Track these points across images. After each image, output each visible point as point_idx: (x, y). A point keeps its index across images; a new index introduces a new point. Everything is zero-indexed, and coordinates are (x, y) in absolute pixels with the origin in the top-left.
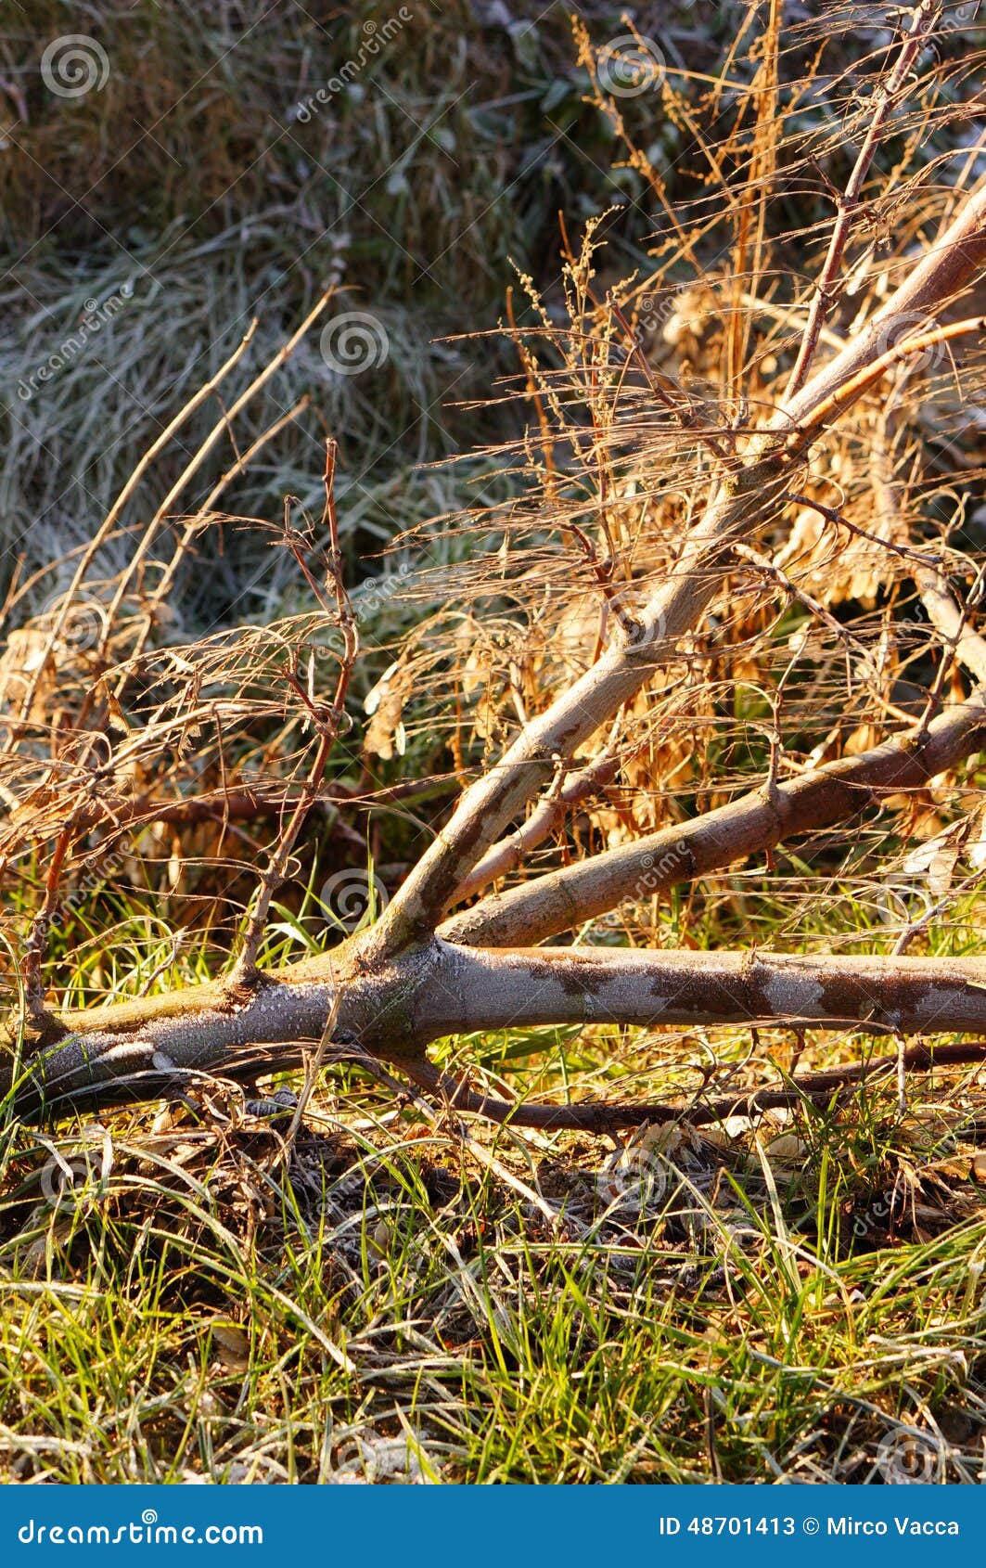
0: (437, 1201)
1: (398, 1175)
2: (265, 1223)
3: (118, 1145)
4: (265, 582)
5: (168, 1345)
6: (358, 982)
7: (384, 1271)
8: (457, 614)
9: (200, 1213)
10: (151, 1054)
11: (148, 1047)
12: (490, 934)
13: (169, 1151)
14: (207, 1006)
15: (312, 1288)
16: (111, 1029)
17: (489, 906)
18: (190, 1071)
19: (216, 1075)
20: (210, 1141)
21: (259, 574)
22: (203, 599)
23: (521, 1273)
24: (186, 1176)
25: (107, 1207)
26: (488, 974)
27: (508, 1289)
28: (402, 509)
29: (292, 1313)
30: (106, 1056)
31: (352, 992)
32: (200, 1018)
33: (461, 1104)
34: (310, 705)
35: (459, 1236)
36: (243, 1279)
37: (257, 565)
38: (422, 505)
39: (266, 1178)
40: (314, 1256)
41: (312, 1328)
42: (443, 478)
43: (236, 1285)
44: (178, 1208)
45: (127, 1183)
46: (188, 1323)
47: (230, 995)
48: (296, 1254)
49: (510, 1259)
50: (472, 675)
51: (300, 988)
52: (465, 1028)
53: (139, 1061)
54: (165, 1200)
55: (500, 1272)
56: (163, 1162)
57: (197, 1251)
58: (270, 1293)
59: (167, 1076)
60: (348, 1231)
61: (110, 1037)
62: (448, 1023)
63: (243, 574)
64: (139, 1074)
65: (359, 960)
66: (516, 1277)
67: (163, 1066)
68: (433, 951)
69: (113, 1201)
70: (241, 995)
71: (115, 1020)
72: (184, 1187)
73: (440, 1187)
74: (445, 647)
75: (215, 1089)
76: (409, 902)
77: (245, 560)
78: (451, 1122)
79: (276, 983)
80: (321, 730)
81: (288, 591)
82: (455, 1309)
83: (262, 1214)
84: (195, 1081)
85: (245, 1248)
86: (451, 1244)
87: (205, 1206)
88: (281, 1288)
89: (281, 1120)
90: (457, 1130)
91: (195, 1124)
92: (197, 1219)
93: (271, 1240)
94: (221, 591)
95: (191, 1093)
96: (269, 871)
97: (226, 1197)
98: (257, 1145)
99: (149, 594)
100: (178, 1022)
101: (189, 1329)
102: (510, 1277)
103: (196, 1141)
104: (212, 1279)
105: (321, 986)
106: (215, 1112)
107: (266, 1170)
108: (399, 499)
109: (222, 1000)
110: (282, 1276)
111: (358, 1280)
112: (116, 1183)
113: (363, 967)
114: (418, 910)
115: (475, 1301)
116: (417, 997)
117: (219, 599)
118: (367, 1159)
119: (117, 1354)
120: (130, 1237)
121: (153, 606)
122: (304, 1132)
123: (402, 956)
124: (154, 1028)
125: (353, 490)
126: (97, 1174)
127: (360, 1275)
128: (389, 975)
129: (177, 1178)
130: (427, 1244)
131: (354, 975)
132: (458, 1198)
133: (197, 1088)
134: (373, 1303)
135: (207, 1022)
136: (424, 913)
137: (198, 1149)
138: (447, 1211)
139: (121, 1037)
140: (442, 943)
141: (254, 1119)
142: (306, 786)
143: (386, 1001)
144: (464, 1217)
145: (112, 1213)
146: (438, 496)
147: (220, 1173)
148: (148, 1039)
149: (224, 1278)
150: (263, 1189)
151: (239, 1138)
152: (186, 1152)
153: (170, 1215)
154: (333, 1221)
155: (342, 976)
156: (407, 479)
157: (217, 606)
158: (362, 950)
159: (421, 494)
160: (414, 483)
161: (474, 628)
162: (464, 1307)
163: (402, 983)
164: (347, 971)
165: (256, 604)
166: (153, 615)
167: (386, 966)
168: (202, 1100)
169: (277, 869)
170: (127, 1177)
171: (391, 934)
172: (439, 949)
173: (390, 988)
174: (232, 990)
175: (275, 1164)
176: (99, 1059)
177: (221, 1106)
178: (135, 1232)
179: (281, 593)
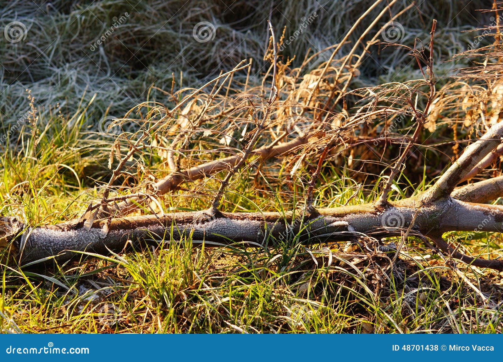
0: (443, 288)
1: (430, 278)
2: (382, 289)
3: (334, 256)
4: (389, 64)
5: (346, 326)
6: (421, 209)
7: (423, 310)
8: (463, 83)
9: (360, 282)
10: (347, 226)
11: (347, 223)
12: (469, 197)
13: (351, 260)
14: (368, 212)
15: (398, 313)
16: (334, 215)
17: (469, 188)
18: (360, 233)
19: (369, 236)
20: (365, 258)
21: (387, 61)
22: (367, 68)
23: (471, 318)
24: (357, 269)
25: (328, 276)
26: (468, 211)
27: (466, 323)
28: (440, 43)
29: (390, 321)
30: (332, 225)
31: (419, 212)
32: (365, 215)
33: (454, 256)
34: (415, 111)
35: (449, 302)
36: (374, 307)
37: (387, 58)
38: (447, 42)
39: (384, 273)
40: (399, 302)
41: (397, 327)
42: (455, 33)
43: (371, 309)
44: (353, 279)
45: (335, 269)
46: (354, 320)
47: (376, 209)
48: (393, 301)
49: (468, 312)
50: (466, 104)
51: (401, 209)
52: (458, 229)
53: (343, 228)
54: (348, 276)
55: (464, 316)
56: (348, 263)
57: (359, 295)
58: (383, 313)
59: (352, 234)
60: (411, 295)
61: (334, 218)
62: (452, 227)
63: (381, 61)
64: (343, 232)
65: (422, 202)
66: (469, 319)
67: (351, 230)
68: (449, 201)
69: (331, 274)
70: (380, 209)
71: (336, 213)
72: (355, 273)
73: (445, 284)
74: (456, 94)
75: (368, 240)
76: (443, 184)
77: (383, 56)
78: (451, 262)
79: (392, 206)
80: (418, 120)
81: (397, 69)
82: (446, 327)
83: (382, 286)
84: (362, 237)
85: (375, 296)
86: (447, 304)
87: (362, 280)
88: (387, 312)
89: (390, 254)
90: (452, 265)
91: (360, 251)
92: (359, 284)
93: (385, 295)
94: (373, 66)
95: (360, 240)
96: (394, 167)
97: (370, 278)
98: (382, 262)
99: (353, 66)
100: (358, 216)
101: (354, 322)
102: (467, 319)
103: (360, 258)
104: (364, 306)
105: (408, 209)
106: (368, 248)
107: (384, 270)
108: (439, 39)
109: (373, 210)
110: (388, 308)
111: (414, 313)
112: (332, 269)
113: (423, 204)
114: (445, 187)
115: (455, 324)
116: (441, 217)
117: (372, 69)
118: (420, 271)
119: (329, 327)
120: (336, 288)
121: (354, 70)
122: (398, 259)
123: (438, 202)
124: (349, 217)
125: (423, 35)
126: (326, 265)
127: (415, 311)
128: (432, 208)
129: (353, 269)
130: (438, 303)
131: (421, 206)
132: (451, 288)
133: (362, 239)
134: (418, 321)
135: (368, 217)
136: (447, 188)
137: (361, 260)
138: (446, 292)
139: (338, 219)
140: (452, 199)
141: (382, 252)
142: (411, 140)
143: (431, 217)
144: (452, 296)
145: (330, 278)
146: (453, 39)
147: (368, 270)
148: (347, 221)
149: (367, 306)
150: (382, 276)
151: (376, 258)
152: (357, 261)
153: (350, 281)
154: (406, 291)
155: (416, 206)
156: (442, 33)
157: (371, 71)
158: (424, 198)
159: (447, 38)
160: (445, 34)
161: (468, 88)
162: (450, 327)
163: (437, 211)
164: (418, 205)
165: (385, 72)
166: (353, 73)
167: (432, 205)
168: (363, 243)
169: (397, 167)
170: (336, 267)
171: (435, 194)
172: (451, 201)
173: (433, 212)
174: (377, 207)
175: (388, 269)
176: (329, 225)
177: (370, 246)
178: (337, 286)
179: (394, 68)
